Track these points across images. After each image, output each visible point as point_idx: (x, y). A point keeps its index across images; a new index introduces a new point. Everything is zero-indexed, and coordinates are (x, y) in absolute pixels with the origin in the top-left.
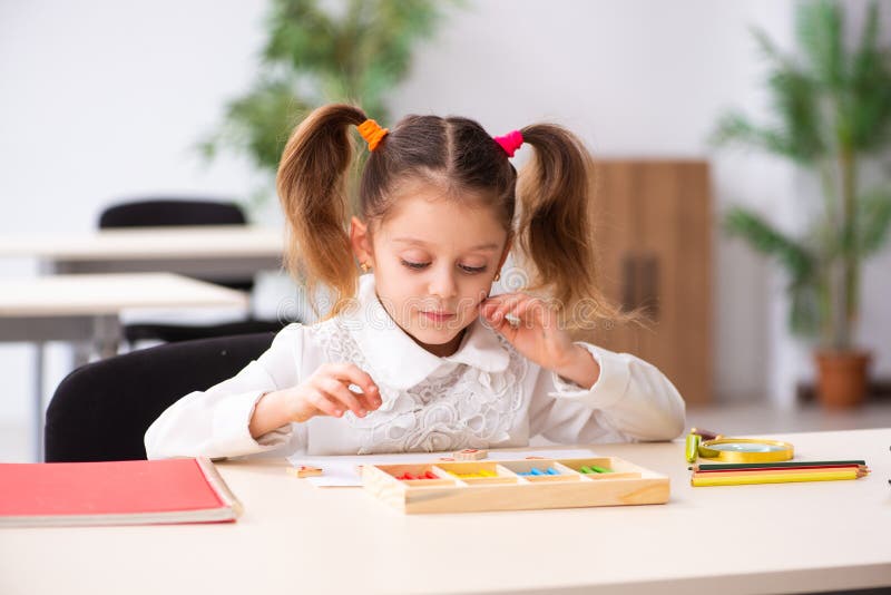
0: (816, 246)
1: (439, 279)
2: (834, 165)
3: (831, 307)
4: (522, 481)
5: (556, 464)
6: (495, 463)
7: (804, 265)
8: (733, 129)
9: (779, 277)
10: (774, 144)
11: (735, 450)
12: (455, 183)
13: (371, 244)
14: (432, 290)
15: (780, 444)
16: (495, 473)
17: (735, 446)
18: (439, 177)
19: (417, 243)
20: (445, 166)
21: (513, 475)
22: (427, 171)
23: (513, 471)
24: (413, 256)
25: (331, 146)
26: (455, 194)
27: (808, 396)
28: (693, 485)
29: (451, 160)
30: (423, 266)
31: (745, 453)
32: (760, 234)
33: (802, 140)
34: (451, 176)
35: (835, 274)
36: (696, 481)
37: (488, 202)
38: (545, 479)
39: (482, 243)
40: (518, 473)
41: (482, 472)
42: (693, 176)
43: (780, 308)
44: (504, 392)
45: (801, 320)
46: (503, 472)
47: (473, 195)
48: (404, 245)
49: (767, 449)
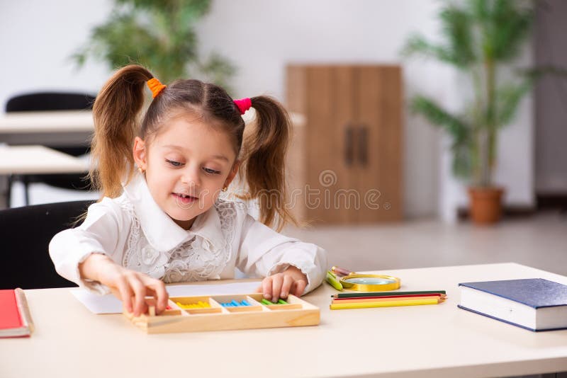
0: (470, 120)
1: (188, 175)
2: (481, 68)
3: (479, 159)
4: (225, 311)
5: (248, 297)
6: (208, 297)
7: (462, 132)
8: (416, 46)
9: (446, 140)
10: (442, 56)
11: (361, 283)
12: (207, 113)
13: (147, 155)
14: (183, 180)
15: (392, 279)
16: (208, 303)
17: (361, 280)
18: (197, 108)
19: (178, 148)
20: (201, 103)
21: (220, 306)
22: (190, 105)
23: (220, 303)
24: (173, 158)
25: (129, 92)
26: (206, 119)
27: (464, 215)
28: (331, 308)
29: (205, 99)
30: (179, 164)
31: (370, 285)
32: (434, 112)
33: (461, 53)
34: (205, 109)
35: (481, 138)
36: (333, 306)
37: (226, 129)
38: (241, 310)
39: (219, 155)
40: (223, 305)
41: (200, 303)
42: (390, 75)
43: (446, 160)
44: (219, 252)
45: (460, 167)
46: (214, 304)
47: (217, 123)
48: (170, 150)
49: (383, 282)
